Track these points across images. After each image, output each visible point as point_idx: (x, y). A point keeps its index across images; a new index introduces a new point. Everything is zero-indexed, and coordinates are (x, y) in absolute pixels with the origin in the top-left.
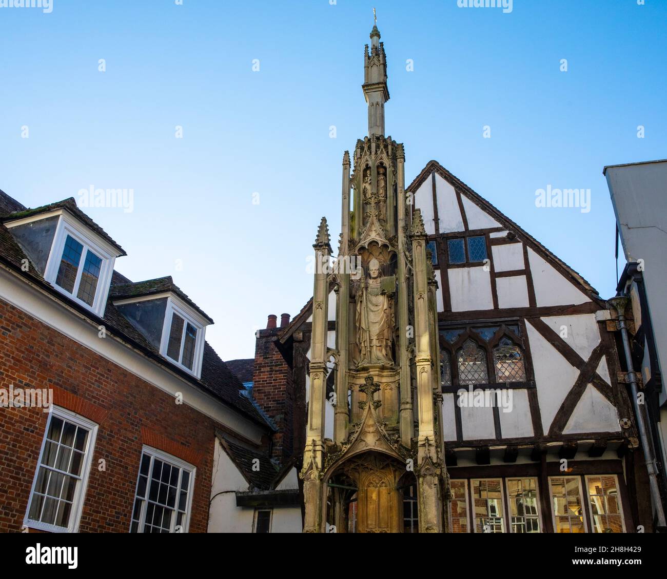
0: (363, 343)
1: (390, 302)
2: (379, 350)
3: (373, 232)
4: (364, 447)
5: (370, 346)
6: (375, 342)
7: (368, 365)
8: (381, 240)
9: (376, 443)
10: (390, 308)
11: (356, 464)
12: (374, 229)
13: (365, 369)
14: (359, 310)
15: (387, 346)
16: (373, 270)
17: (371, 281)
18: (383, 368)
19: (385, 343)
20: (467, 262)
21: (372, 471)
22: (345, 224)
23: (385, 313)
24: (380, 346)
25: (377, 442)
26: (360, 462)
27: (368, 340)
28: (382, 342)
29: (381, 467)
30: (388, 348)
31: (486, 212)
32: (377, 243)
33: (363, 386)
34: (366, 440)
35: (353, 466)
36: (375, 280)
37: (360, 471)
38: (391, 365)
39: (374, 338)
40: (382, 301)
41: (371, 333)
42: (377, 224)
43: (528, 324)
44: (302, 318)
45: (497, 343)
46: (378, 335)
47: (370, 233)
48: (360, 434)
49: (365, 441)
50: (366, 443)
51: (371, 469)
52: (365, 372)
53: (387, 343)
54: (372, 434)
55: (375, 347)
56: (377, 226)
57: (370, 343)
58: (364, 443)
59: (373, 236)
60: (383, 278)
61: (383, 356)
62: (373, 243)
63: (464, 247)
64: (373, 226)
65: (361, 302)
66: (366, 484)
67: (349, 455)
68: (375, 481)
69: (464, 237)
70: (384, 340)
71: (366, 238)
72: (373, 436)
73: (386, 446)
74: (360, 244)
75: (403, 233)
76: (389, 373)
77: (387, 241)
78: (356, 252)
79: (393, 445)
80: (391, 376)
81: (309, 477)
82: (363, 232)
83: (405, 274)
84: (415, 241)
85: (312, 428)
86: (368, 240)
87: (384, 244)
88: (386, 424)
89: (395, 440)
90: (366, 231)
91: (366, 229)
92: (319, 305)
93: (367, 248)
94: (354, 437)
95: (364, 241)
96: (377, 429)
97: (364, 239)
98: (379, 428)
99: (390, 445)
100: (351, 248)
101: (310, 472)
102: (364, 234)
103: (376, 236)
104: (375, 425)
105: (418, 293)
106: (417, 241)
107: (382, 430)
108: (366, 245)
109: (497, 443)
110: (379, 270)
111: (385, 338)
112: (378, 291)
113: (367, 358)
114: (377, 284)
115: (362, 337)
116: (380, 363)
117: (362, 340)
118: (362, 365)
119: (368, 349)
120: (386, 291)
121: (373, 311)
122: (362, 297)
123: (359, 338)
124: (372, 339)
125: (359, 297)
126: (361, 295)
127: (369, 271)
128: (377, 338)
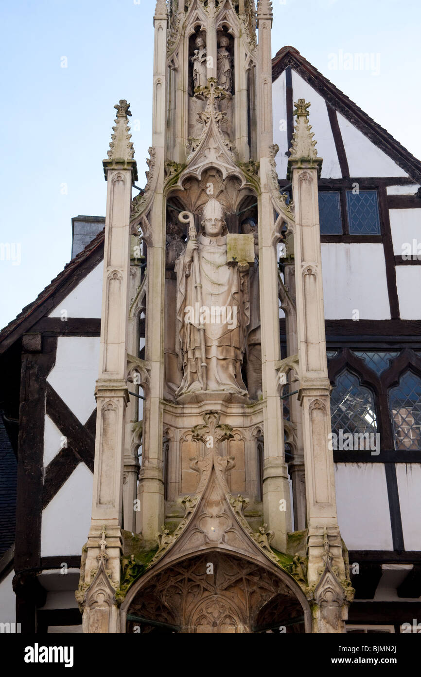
1: (242, 282)
2: (223, 366)
3: (213, 151)
5: (206, 358)
6: (214, 352)
7: (203, 392)
8: (227, 168)
9: (224, 536)
10: (242, 291)
11: (180, 578)
12: (216, 146)
13: (197, 400)
14: (183, 291)
15: (236, 360)
16: (211, 220)
17: (206, 240)
18: (229, 400)
19: (233, 354)
20: (344, 234)
21: (206, 594)
22: (158, 131)
23: (233, 298)
24: (224, 359)
25: (226, 535)
26: (187, 575)
27: (203, 347)
28: (228, 351)
29: (225, 585)
30: (238, 365)
31: (381, 148)
32: (219, 172)
33: (201, 429)
34: (205, 531)
35: (172, 582)
36: (214, 239)
37: (185, 592)
38: (245, 395)
39: (214, 343)
40: (229, 278)
41: (209, 334)
42: (219, 137)
44: (41, 308)
45: (396, 379)
46: (221, 339)
47: (206, 153)
48: (194, 518)
49: (203, 533)
50: (206, 536)
51: (205, 590)
52: (196, 406)
53: (236, 355)
54: (217, 520)
55: (214, 360)
56: (219, 140)
57: (207, 352)
58: (200, 536)
59: (212, 158)
60: (230, 236)
61: (230, 376)
62: (211, 171)
63: (339, 207)
64: (212, 139)
66: (195, 618)
67: (173, 558)
68: (211, 613)
69: (339, 189)
70: (232, 349)
71: (199, 161)
72: (219, 522)
73: (246, 544)
74: (186, 171)
75: (270, 156)
76: (240, 410)
77: (238, 169)
78: (179, 184)
79: (259, 543)
80: (243, 416)
81: (95, 599)
82: (194, 148)
83: (274, 232)
84: (299, 170)
85: (100, 503)
86: (202, 164)
87: (233, 174)
88: (244, 502)
89: (263, 532)
90: (198, 148)
91: (199, 144)
92: (115, 273)
93: (200, 178)
94: (184, 524)
95: (195, 165)
96: (227, 510)
97: (194, 161)
98: (233, 509)
99: (254, 541)
100: (171, 177)
101: (97, 589)
102: (194, 153)
103: (217, 158)
104: (223, 504)
105: (306, 265)
106: (301, 171)
107: (237, 512)
108: (199, 174)
109: (398, 558)
110: (223, 221)
111: (233, 345)
112: (222, 260)
113: (199, 380)
114: (218, 245)
115: (190, 341)
116: (223, 390)
117: (190, 347)
118: (189, 392)
119: (202, 363)
120: (237, 260)
121: (212, 294)
122: (189, 268)
123: (183, 343)
124: (210, 345)
125: (184, 266)
126: (188, 264)
127: (204, 222)
128: (219, 345)
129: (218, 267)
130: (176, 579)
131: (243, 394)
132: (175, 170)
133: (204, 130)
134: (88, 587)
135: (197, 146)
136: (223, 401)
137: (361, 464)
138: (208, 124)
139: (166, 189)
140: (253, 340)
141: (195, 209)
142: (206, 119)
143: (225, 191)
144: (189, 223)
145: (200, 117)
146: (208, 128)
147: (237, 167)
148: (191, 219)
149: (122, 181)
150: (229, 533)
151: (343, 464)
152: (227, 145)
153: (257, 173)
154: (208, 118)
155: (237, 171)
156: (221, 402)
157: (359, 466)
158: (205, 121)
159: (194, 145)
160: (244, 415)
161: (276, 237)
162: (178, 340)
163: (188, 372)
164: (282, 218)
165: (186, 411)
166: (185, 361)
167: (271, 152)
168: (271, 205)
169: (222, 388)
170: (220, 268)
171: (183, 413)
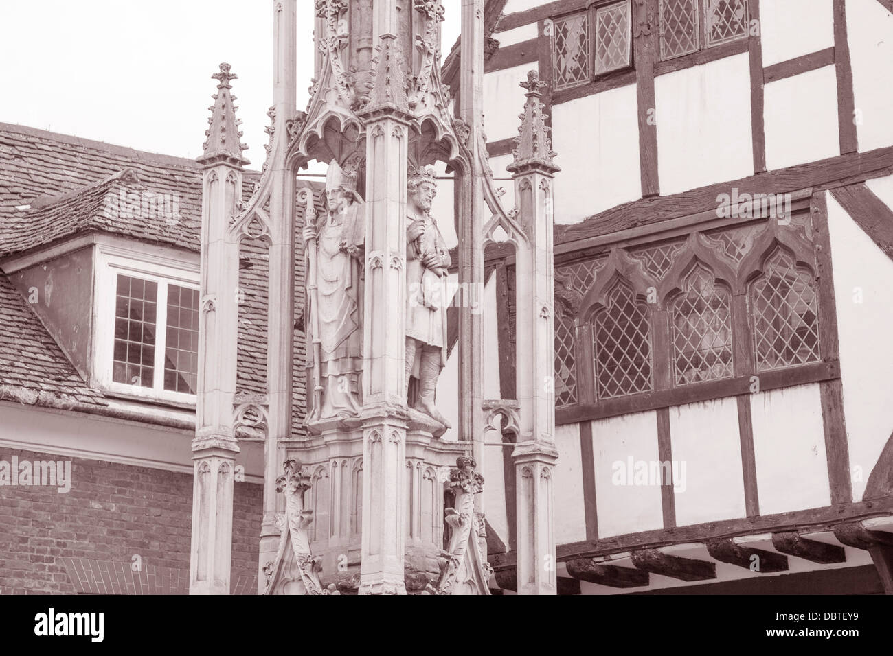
2: (340, 383)
5: (322, 379)
6: (331, 368)
13: (318, 431)
15: (354, 373)
17: (328, 220)
19: (349, 367)
20: (700, 50)
22: (280, 80)
23: (348, 296)
24: (340, 375)
27: (316, 366)
28: (344, 364)
32: (338, 123)
36: (335, 217)
39: (329, 358)
40: (343, 269)
41: (325, 348)
42: (337, 72)
43: (833, 206)
45: (757, 268)
46: (337, 350)
52: (319, 438)
53: (354, 367)
55: (331, 378)
57: (322, 370)
59: (331, 104)
61: (347, 396)
62: (332, 123)
70: (349, 361)
71: (319, 111)
74: (306, 130)
77: (353, 115)
78: (301, 149)
86: (323, 115)
87: (349, 121)
90: (316, 95)
92: (210, 304)
93: (322, 136)
95: (314, 119)
98: (302, 572)
100: (291, 143)
103: (336, 103)
106: (374, 127)
107: (306, 576)
108: (319, 132)
109: (751, 527)
111: (349, 356)
112: (337, 246)
114: (339, 225)
116: (336, 416)
119: (316, 385)
120: (346, 246)
121: (325, 296)
124: (326, 360)
128: (335, 359)
129: (332, 257)
132: (296, 132)
135: (315, 92)
136: (338, 428)
137: (708, 404)
139: (288, 159)
142: (323, 50)
144: (307, 203)
147: (352, 112)
148: (310, 197)
151: (686, 407)
152: (342, 83)
154: (325, 48)
155: (352, 117)
156: (335, 431)
157: (705, 407)
169: (335, 414)
170: (335, 258)
171: (312, 447)
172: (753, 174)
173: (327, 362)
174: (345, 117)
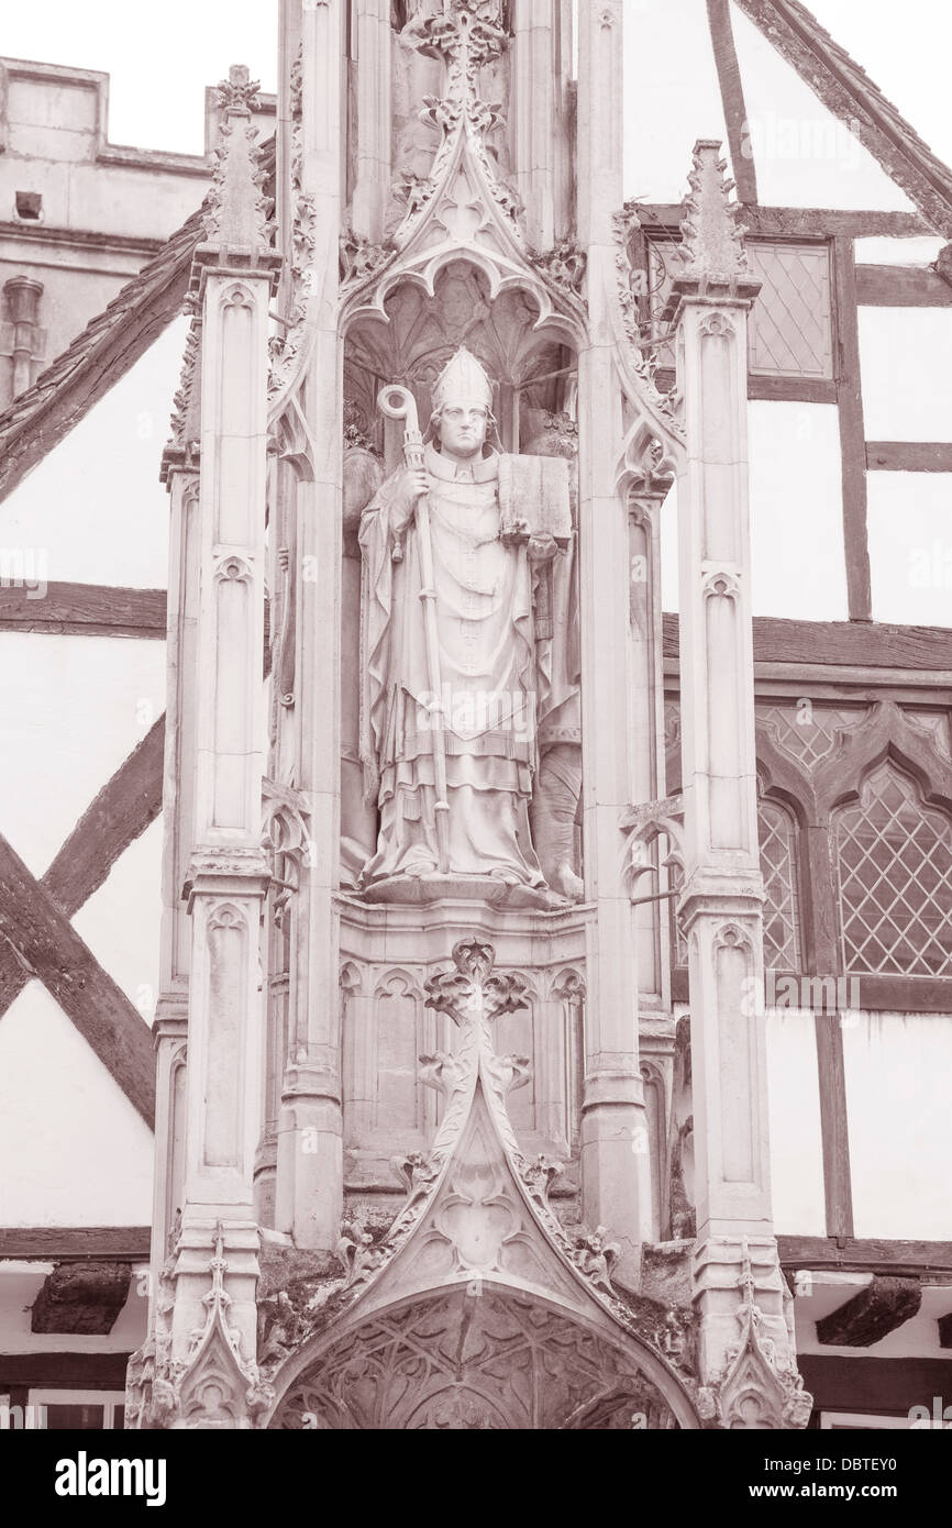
0: (403, 769)
2: (486, 809)
3: (464, 214)
4: (446, 1271)
5: (448, 787)
6: (469, 771)
7: (438, 876)
8: (502, 268)
9: (501, 1254)
10: (536, 611)
11: (383, 1344)
12: (472, 201)
13: (422, 896)
14: (386, 602)
16: (459, 411)
17: (443, 466)
18: (503, 900)
19: (511, 778)
21: (436, 1380)
23: (515, 632)
24: (491, 792)
25: (506, 1252)
26: (398, 1338)
27: (440, 758)
28: (499, 771)
30: (523, 806)
32: (477, 275)
33: (450, 984)
34: (450, 1236)
36: (464, 465)
39: (466, 750)
40: (502, 574)
42: (486, 175)
46: (483, 739)
47: (446, 218)
48: (431, 1207)
49: (447, 1242)
50: (457, 1253)
51: (435, 1370)
52: (416, 909)
53: (518, 781)
54: (487, 1212)
55: (467, 792)
56: (482, 187)
57: (450, 771)
59: (461, 236)
61: (505, 838)
62: (463, 273)
64: (463, 181)
65: (396, 563)
67: (377, 1305)
70: (511, 766)
71: (427, 241)
72: (490, 1219)
73: (552, 1274)
74: (397, 269)
75: (613, 243)
76: (527, 925)
77: (529, 274)
78: (378, 304)
79: (589, 1274)
80: (533, 939)
81: (199, 1400)
82: (415, 205)
83: (623, 459)
84: (701, 308)
85: (206, 1164)
86: (436, 252)
87: (516, 284)
88: (551, 1171)
89: (597, 1249)
90: (428, 204)
91: (429, 195)
92: (233, 565)
93: (431, 293)
94: (407, 1222)
95: (417, 252)
96: (510, 1189)
97: (417, 244)
98: (525, 1188)
99: (577, 1270)
100: (357, 283)
101: (204, 1376)
102: (418, 218)
103: (475, 235)
104: (499, 1172)
105: (713, 569)
106: (707, 312)
107: (536, 1198)
108: (428, 279)
109: (836, 1256)
110: (489, 417)
111: (512, 756)
112: (487, 526)
113: (427, 844)
114: (476, 483)
115: (404, 737)
116: (489, 874)
117: (403, 754)
118: (403, 871)
119: (438, 800)
120: (527, 531)
121: (462, 619)
122: (403, 541)
123: (382, 739)
124: (456, 753)
125: (391, 536)
126: (400, 531)
127: (440, 414)
128: (478, 754)
129: (480, 545)
130: (373, 1346)
131: (534, 885)
132: (368, 265)
133: (441, 152)
134: (183, 1372)
135: (425, 198)
136: (487, 900)
138: (454, 136)
139: (345, 316)
140: (552, 733)
141: (406, 365)
142: (447, 119)
143: (487, 323)
144: (403, 419)
145: (433, 113)
146: (453, 149)
147: (528, 267)
148: (409, 408)
149: (245, 307)
150: (512, 1247)
152: (504, 201)
153: (578, 288)
154: (452, 118)
155: (528, 277)
158: (445, 126)
159: (416, 193)
160: (535, 937)
161: (629, 473)
162: (368, 726)
163: (394, 818)
164: (645, 426)
165: (392, 920)
166: (387, 786)
167: (619, 232)
168: (617, 382)
169: (486, 870)
170: (483, 547)
171: (386, 926)
172: (846, 619)
173: (458, 756)
174: (502, 270)
